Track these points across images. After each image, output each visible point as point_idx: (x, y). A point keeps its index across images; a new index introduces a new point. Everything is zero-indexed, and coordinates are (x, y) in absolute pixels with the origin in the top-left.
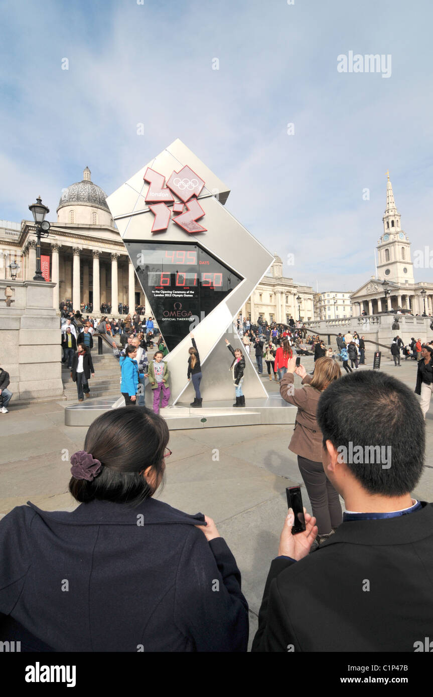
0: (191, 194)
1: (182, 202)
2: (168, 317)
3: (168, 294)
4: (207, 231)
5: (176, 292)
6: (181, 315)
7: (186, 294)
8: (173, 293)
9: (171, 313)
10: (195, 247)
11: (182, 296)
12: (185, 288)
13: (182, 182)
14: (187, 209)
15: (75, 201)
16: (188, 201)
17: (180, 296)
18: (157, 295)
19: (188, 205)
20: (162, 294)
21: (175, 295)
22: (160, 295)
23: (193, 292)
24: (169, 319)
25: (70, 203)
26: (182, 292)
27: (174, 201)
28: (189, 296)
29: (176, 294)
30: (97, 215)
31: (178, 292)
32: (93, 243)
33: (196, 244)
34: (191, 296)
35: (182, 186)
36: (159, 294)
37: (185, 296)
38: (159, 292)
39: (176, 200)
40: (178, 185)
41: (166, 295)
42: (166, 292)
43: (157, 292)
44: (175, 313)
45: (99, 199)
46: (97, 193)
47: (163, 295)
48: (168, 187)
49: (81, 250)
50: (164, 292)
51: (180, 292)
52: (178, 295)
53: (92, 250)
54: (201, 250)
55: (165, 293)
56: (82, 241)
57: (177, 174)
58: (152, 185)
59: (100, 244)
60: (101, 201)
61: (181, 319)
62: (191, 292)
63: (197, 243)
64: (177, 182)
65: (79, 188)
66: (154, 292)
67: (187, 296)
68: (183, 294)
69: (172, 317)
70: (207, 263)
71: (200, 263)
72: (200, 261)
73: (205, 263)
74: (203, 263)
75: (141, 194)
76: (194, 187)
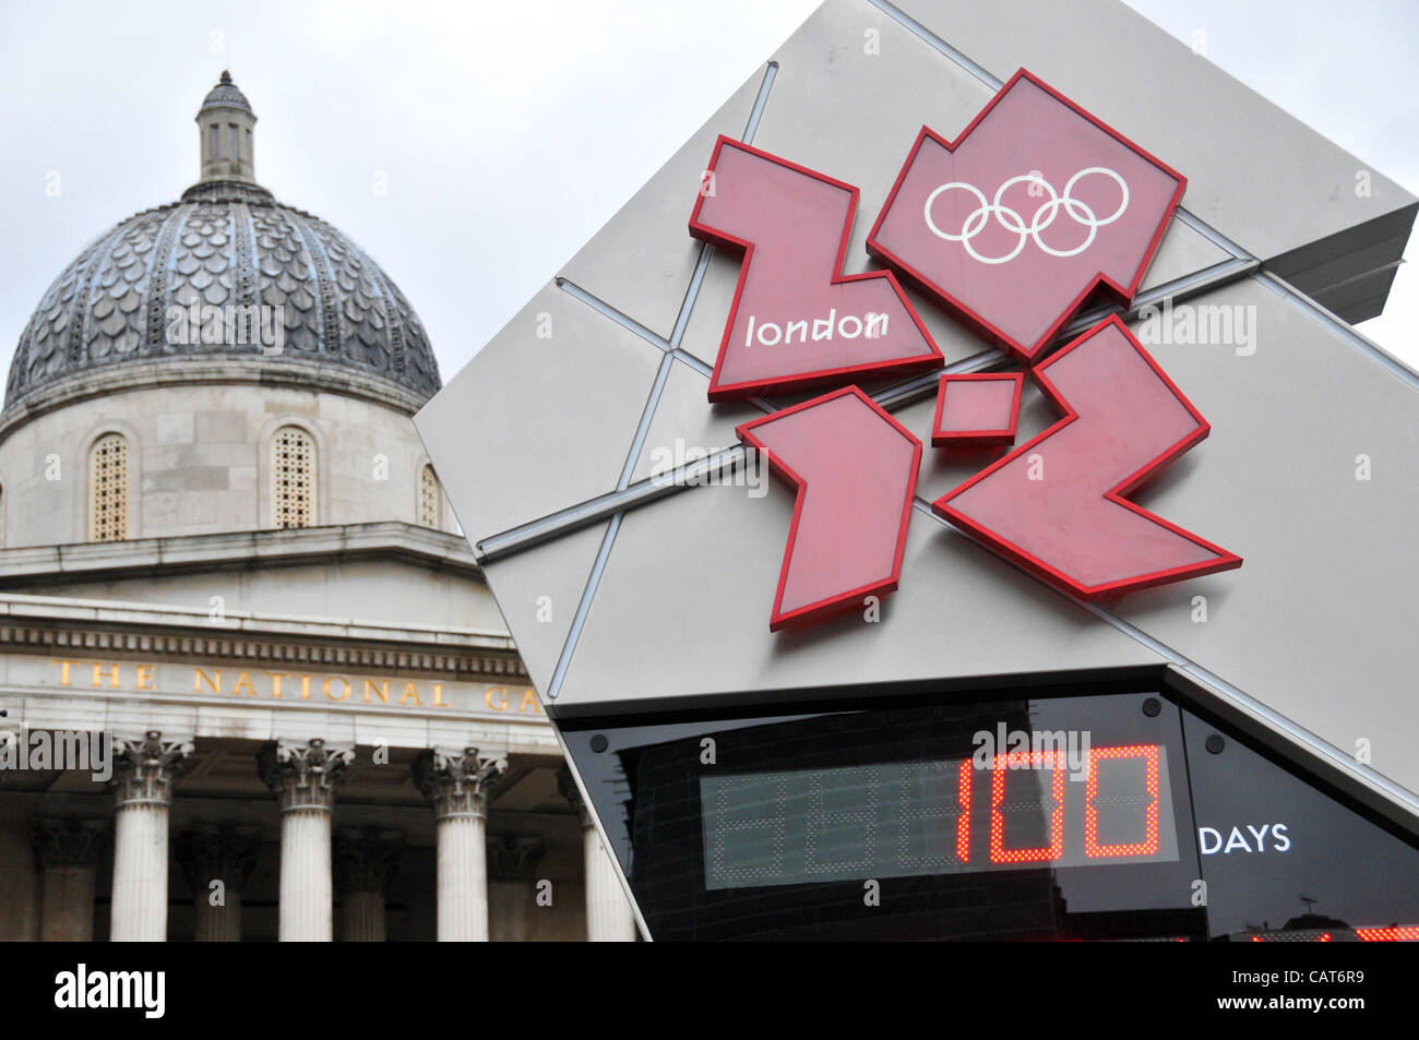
0: (1075, 288)
1: (1008, 360)
4: (1236, 563)
10: (1151, 710)
14: (1054, 412)
15: (134, 356)
16: (1060, 340)
19: (1061, 374)
25: (94, 380)
27: (937, 364)
30: (310, 452)
32: (276, 685)
33: (1156, 682)
35: (992, 237)
39: (953, 349)
40: (965, 237)
45: (330, 313)
46: (312, 272)
48: (881, 262)
49: (178, 757)
53: (272, 746)
54: (1200, 730)
56: (195, 681)
57: (951, 148)
58: (758, 263)
59: (341, 689)
60: (346, 330)
63: (1162, 669)
64: (954, 211)
65: (163, 253)
70: (1269, 840)
71: (1211, 841)
72: (1202, 831)
73: (1252, 841)
74: (1236, 841)
75: (674, 344)
76: (1089, 228)
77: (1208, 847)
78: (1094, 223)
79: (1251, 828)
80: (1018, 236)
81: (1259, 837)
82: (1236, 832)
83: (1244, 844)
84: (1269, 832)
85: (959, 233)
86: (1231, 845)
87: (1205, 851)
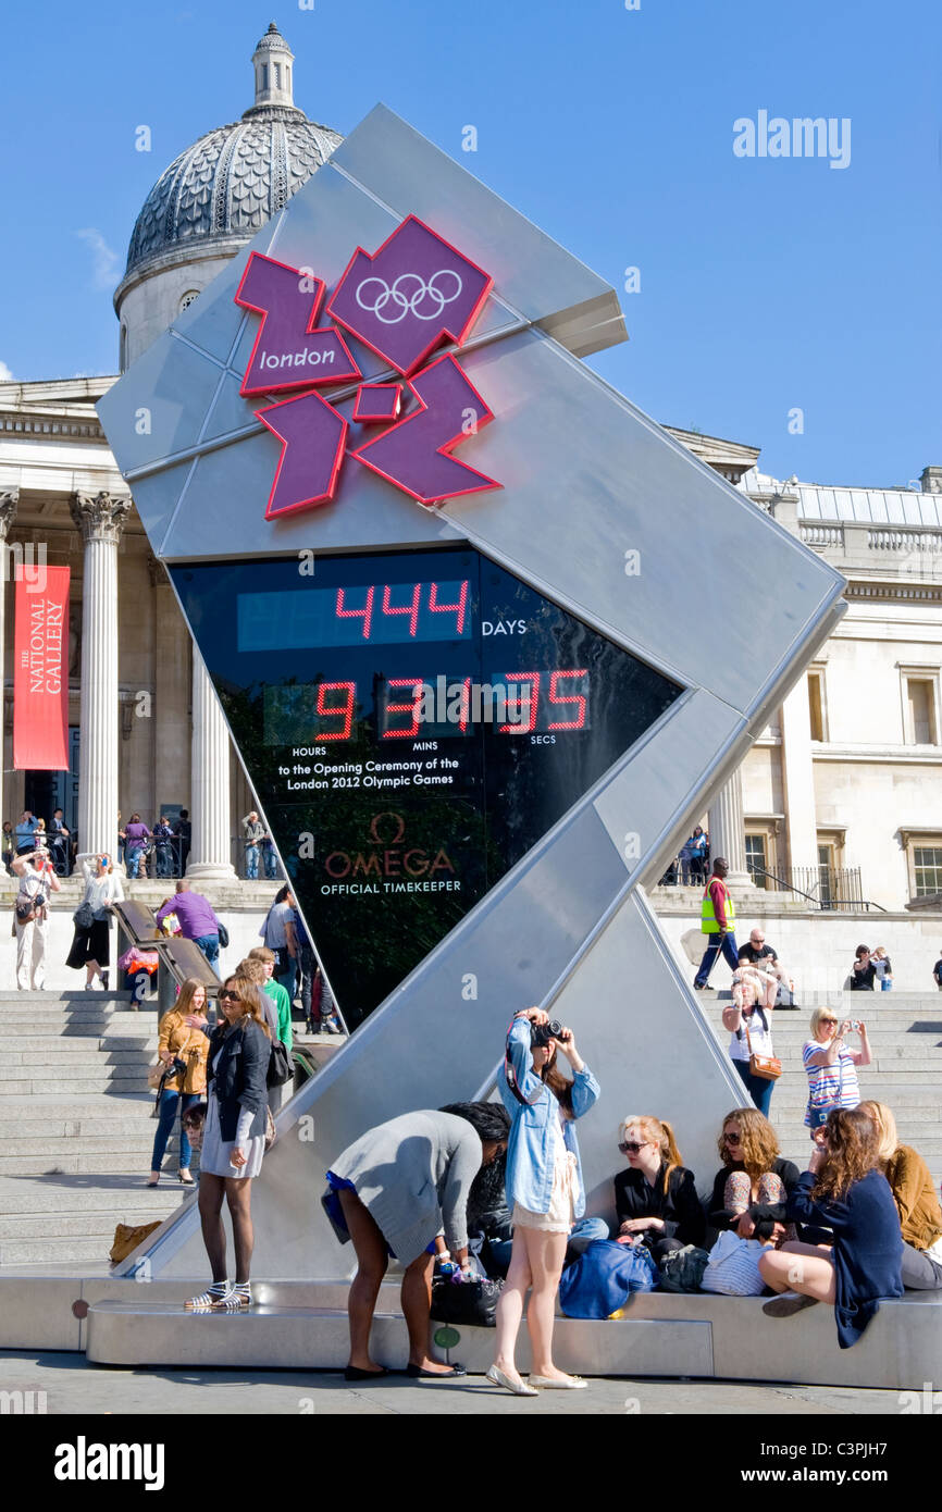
2: (347, 881)
3: (347, 775)
4: (498, 486)
5: (378, 767)
6: (401, 868)
7: (425, 772)
8: (365, 773)
9: (360, 859)
10: (459, 568)
11: (405, 781)
12: (417, 747)
13: (391, 292)
17: (396, 783)
18: (298, 786)
20: (321, 778)
21: (374, 781)
22: (312, 785)
23: (455, 764)
24: (351, 889)
26: (406, 766)
28: (436, 779)
29: (381, 775)
31: (389, 767)
34: (444, 780)
35: (392, 309)
36: (306, 778)
37: (420, 780)
38: (307, 770)
40: (376, 308)
41: (338, 783)
42: (335, 769)
43: (298, 769)
44: (373, 859)
47: (325, 784)
50: (327, 770)
51: (397, 766)
52: (387, 781)
55: (331, 775)
57: (372, 261)
61: (400, 888)
62: (446, 763)
63: (466, 541)
64: (372, 293)
66: (283, 771)
67: (428, 781)
68: (410, 773)
69: (363, 879)
70: (516, 628)
71: (488, 629)
72: (484, 623)
73: (507, 628)
74: (500, 629)
75: (228, 365)
76: (439, 304)
77: (487, 631)
78: (443, 301)
79: (508, 622)
80: (403, 308)
81: (511, 627)
82: (500, 624)
83: (504, 630)
84: (516, 625)
85: (373, 306)
86: (497, 631)
87: (484, 634)
